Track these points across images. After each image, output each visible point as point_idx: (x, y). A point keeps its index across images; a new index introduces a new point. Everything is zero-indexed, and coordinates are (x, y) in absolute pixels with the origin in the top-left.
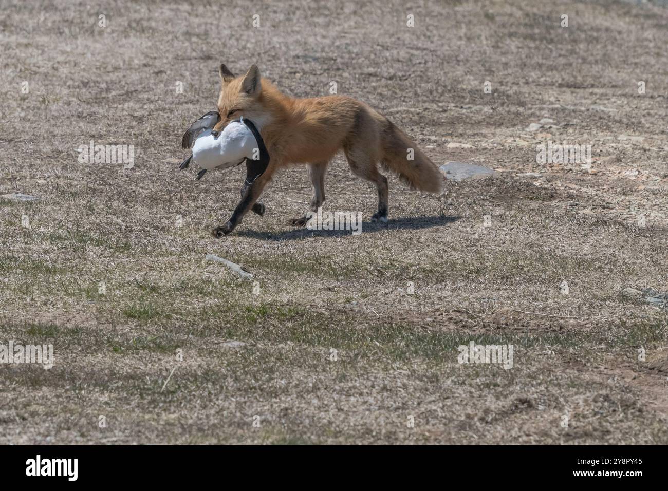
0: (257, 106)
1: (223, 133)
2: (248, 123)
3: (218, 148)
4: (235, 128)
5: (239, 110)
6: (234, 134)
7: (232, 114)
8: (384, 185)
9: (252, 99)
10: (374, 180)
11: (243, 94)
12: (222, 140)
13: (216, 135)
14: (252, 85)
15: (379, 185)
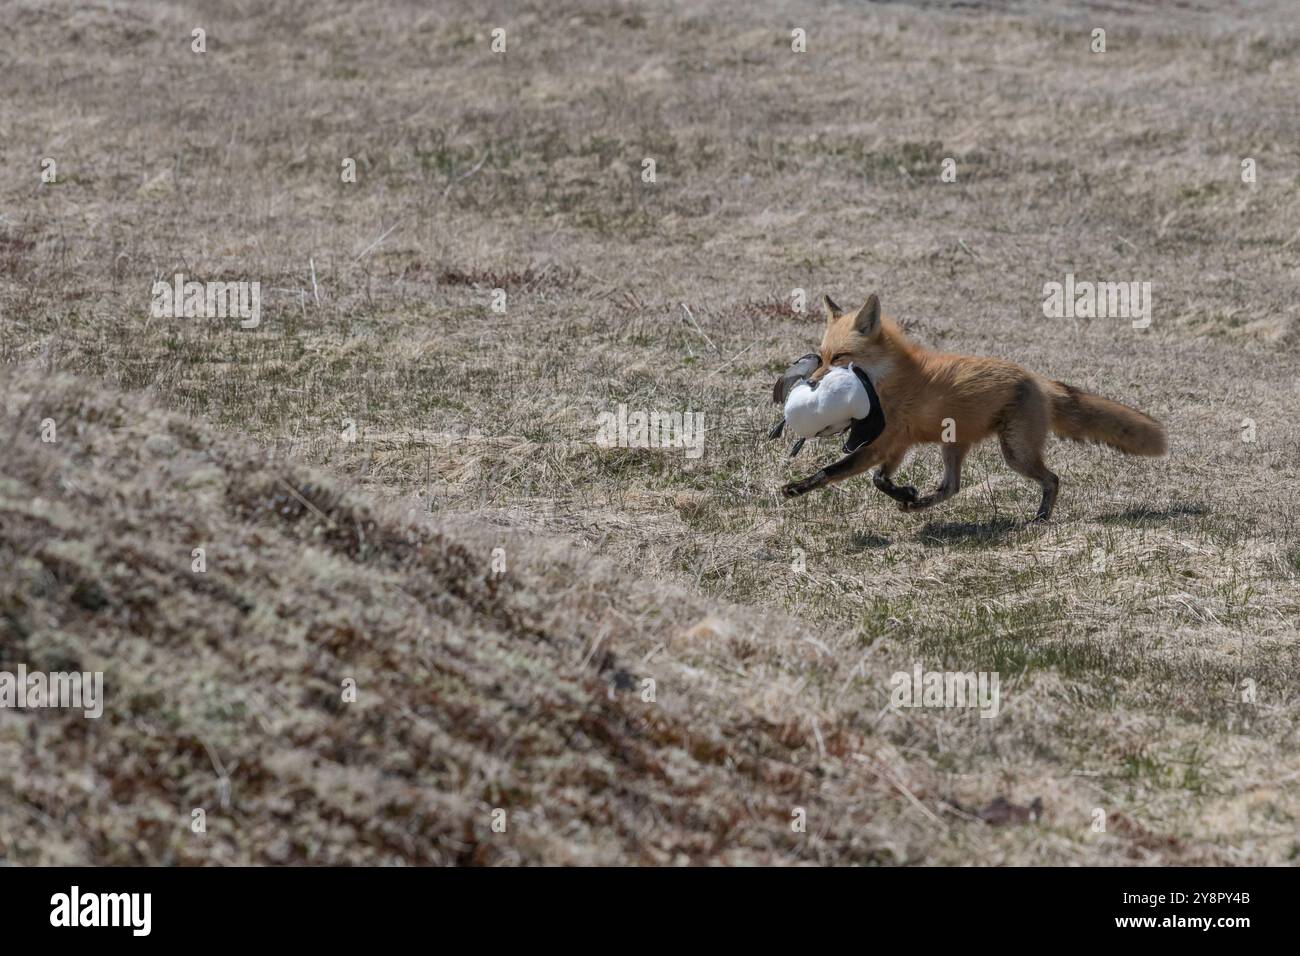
0: (872, 349)
1: (822, 382)
2: (857, 370)
3: (814, 404)
4: (839, 376)
5: (847, 354)
6: (836, 385)
7: (837, 358)
8: (1052, 485)
9: (865, 339)
10: (1039, 478)
11: (856, 332)
12: (820, 393)
13: (814, 385)
14: (869, 321)
15: (1044, 485)
